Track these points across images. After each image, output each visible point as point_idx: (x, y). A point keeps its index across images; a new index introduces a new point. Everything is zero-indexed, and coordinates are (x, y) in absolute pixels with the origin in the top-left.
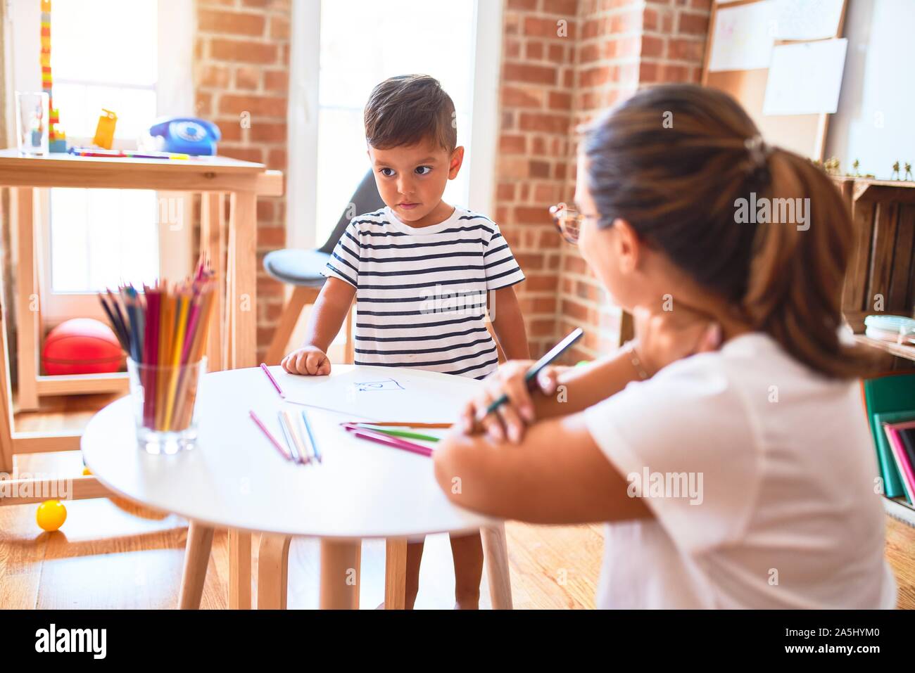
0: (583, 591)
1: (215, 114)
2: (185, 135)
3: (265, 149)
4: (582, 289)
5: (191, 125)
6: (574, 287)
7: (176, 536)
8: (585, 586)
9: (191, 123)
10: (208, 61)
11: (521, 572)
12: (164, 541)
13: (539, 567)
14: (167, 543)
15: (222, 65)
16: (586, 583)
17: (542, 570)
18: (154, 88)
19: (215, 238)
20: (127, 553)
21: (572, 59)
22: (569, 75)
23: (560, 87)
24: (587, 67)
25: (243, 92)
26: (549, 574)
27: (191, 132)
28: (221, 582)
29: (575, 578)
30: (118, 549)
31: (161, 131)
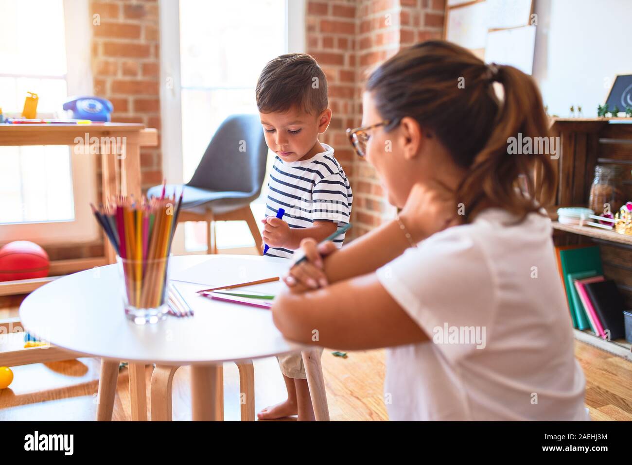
0: (379, 404)
1: (109, 93)
2: (88, 108)
3: (145, 117)
4: (370, 204)
5: (92, 102)
6: (363, 203)
7: (93, 386)
8: (380, 401)
9: (91, 100)
10: (102, 58)
11: (335, 395)
12: (84, 390)
13: (347, 391)
14: (86, 391)
15: (111, 60)
16: (380, 399)
17: (350, 393)
18: (65, 78)
19: (112, 179)
20: (58, 400)
21: (353, 47)
22: (353, 59)
23: (346, 67)
24: (364, 52)
25: (128, 78)
26: (354, 395)
27: (92, 107)
28: (126, 415)
29: (373, 396)
30: (51, 398)
31: (71, 106)
